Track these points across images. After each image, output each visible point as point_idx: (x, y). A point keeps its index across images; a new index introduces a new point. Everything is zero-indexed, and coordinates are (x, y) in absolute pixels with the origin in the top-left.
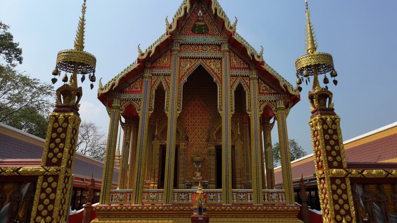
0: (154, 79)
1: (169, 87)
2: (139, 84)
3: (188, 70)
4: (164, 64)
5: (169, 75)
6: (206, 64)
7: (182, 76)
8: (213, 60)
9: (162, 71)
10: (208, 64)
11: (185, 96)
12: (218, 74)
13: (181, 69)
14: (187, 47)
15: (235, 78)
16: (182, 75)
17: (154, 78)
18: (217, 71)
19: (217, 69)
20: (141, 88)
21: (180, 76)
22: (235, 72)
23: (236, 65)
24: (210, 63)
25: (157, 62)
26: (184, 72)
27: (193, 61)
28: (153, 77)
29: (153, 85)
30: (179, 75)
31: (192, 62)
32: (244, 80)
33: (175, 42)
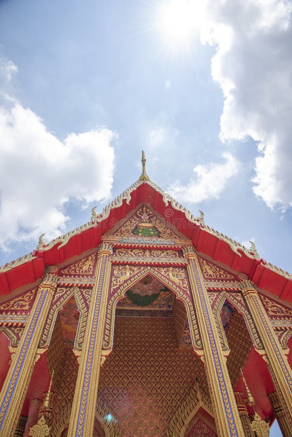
0: (59, 293)
1: (87, 306)
2: (30, 298)
3: (126, 281)
4: (82, 271)
5: (90, 287)
6: (160, 273)
7: (115, 291)
8: (171, 268)
9: (77, 281)
10: (163, 273)
11: (118, 330)
12: (183, 287)
13: (113, 279)
14: (124, 252)
15: (216, 294)
16: (115, 287)
17: (60, 290)
18: (181, 284)
19: (180, 280)
20: (31, 305)
21: (112, 289)
22: (213, 285)
23: (214, 275)
24: (165, 272)
25: (70, 268)
26: (118, 284)
27: (136, 269)
28: (58, 289)
29: (56, 302)
30: (110, 287)
31: (133, 271)
32: (233, 296)
33: (105, 243)
